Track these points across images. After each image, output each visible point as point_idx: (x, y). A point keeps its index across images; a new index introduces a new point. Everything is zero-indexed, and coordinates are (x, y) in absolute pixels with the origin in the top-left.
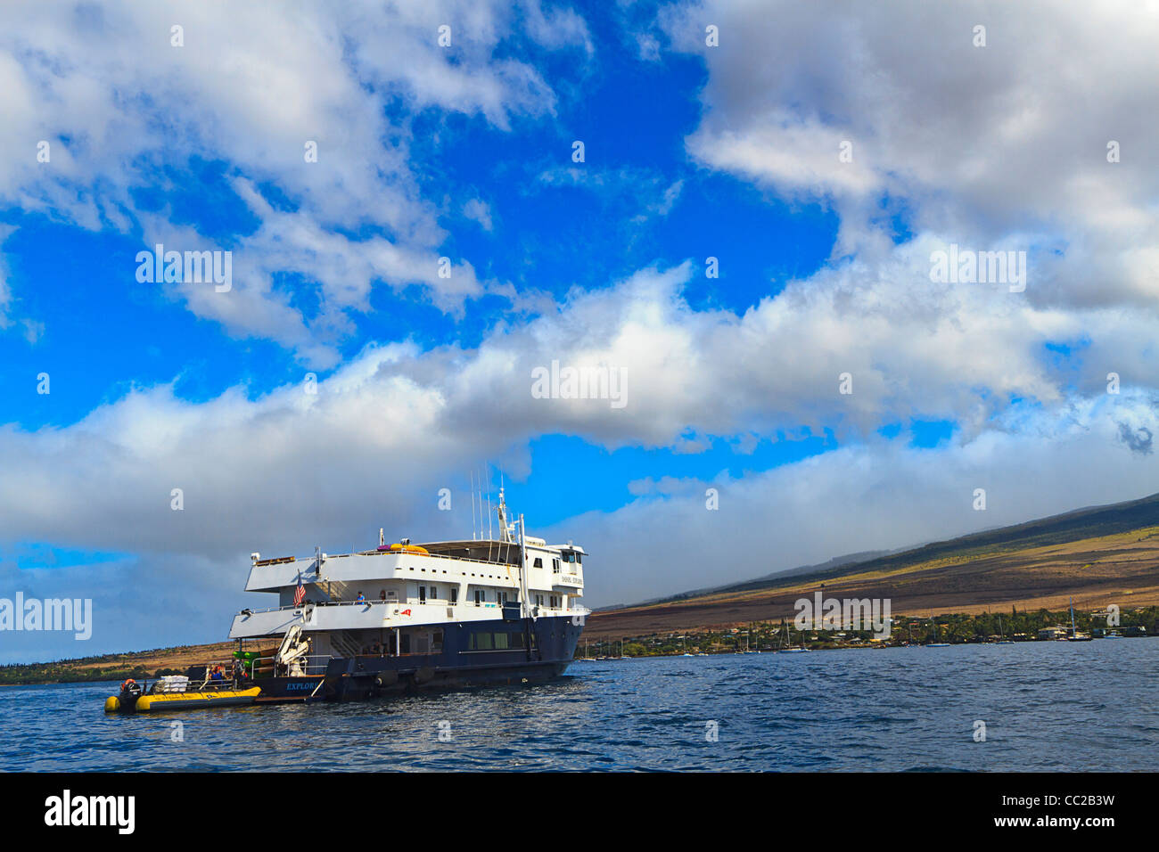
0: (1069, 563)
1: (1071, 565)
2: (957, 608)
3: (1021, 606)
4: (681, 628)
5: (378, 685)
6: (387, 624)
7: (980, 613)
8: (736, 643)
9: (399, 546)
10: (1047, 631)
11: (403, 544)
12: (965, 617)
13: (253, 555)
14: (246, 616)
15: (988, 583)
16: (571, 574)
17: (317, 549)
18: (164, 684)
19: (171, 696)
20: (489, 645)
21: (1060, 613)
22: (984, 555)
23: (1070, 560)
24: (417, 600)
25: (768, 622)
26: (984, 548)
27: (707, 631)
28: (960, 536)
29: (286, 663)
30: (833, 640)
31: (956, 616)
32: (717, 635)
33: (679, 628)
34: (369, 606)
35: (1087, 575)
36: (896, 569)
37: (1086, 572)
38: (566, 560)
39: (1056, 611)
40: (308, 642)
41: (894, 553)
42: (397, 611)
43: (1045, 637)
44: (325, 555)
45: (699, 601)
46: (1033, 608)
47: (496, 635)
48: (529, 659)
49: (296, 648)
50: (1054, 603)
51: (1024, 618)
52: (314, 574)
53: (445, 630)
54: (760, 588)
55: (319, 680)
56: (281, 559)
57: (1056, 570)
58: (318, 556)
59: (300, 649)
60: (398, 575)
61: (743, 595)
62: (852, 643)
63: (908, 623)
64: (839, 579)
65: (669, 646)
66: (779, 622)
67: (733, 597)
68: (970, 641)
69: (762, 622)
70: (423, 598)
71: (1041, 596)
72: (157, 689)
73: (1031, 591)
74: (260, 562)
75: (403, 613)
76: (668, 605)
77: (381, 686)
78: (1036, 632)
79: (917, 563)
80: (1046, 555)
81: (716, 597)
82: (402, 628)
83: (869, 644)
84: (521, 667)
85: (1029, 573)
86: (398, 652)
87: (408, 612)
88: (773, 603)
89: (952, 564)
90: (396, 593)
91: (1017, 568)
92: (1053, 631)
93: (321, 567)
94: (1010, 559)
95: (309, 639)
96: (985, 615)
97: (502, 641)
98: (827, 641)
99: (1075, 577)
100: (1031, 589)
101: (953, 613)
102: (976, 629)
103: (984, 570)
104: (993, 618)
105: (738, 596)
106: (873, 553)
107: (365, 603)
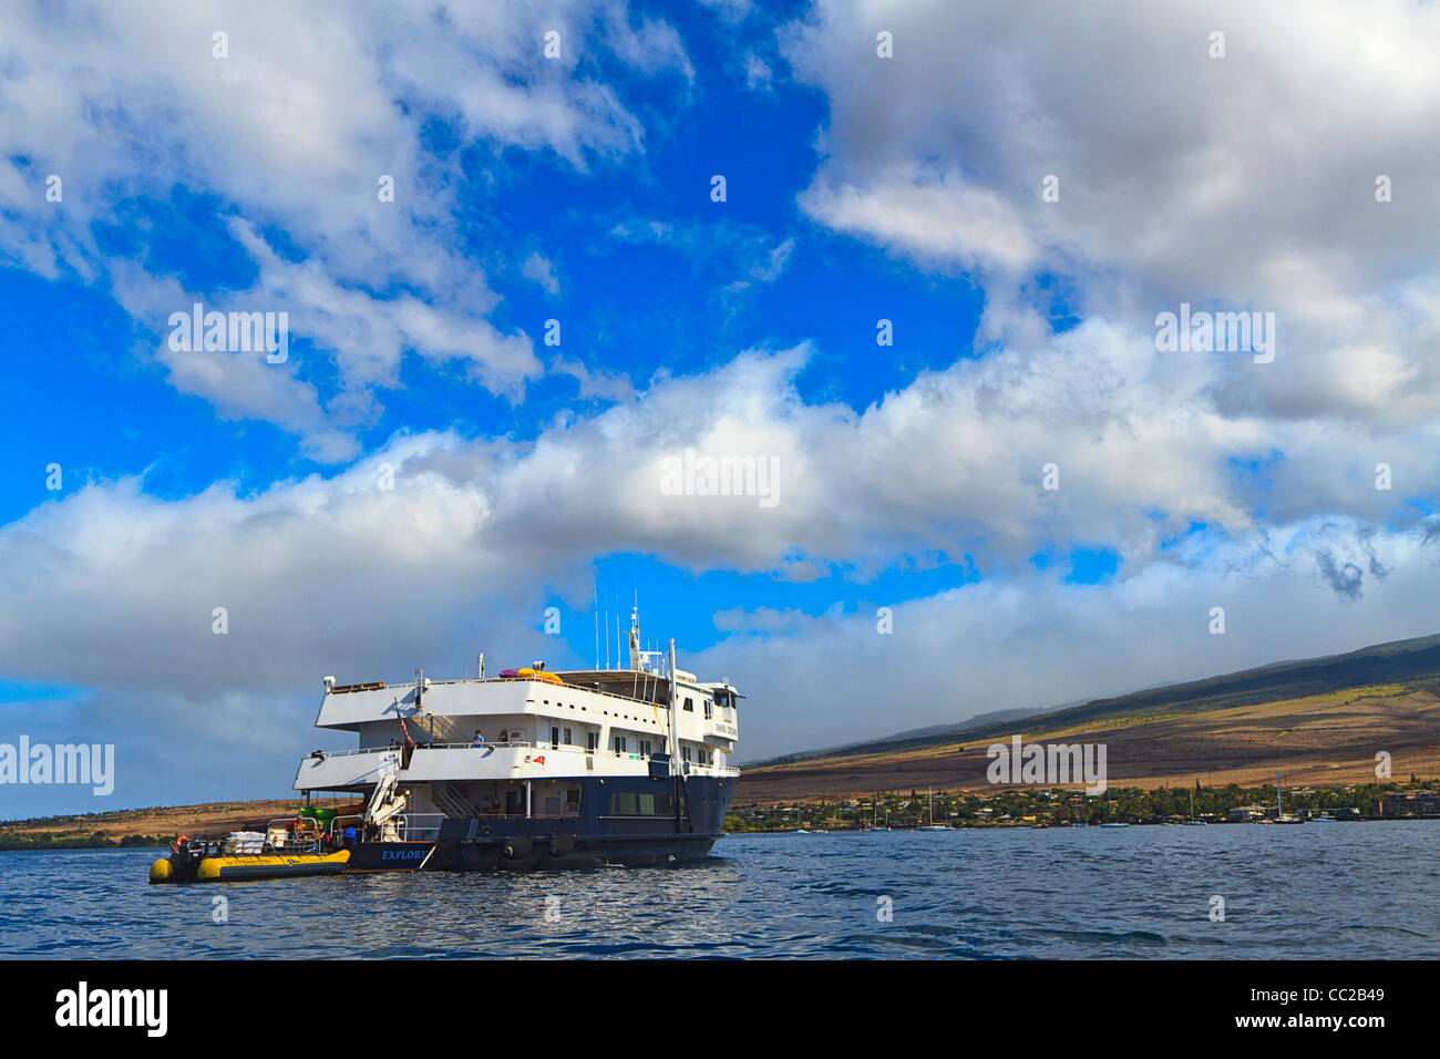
0: (1263, 729)
1: (1265, 732)
2: (1127, 780)
3: (1206, 780)
4: (787, 799)
5: (507, 856)
6: (516, 774)
7: (1156, 788)
8: (857, 819)
9: (531, 671)
10: (1241, 812)
11: (536, 668)
12: (1138, 793)
13: (326, 678)
14: (318, 759)
15: (1164, 751)
16: (723, 721)
17: (417, 673)
18: (236, 842)
19: (244, 859)
20: (633, 810)
21: (1252, 789)
22: (1162, 716)
23: (1264, 726)
24: (549, 745)
25: (895, 793)
26: (1159, 708)
27: (820, 802)
28: (1129, 693)
29: (378, 823)
30: (976, 817)
31: (1126, 790)
32: (833, 807)
33: (784, 798)
34: (492, 749)
35: (1283, 744)
36: (1051, 731)
37: (1280, 741)
38: (718, 703)
39: (1248, 787)
40: (406, 796)
41: (1050, 712)
42: (528, 757)
43: (1238, 819)
44: (428, 681)
45: (809, 766)
46: (1219, 783)
47: (642, 796)
48: (678, 831)
49: (390, 803)
50: (1246, 777)
51: (1212, 795)
52: (413, 705)
53: (583, 785)
54: (884, 751)
55: (429, 848)
56: (365, 685)
57: (1247, 737)
58: (419, 681)
59: (396, 805)
60: (529, 709)
61: (863, 758)
62: (1000, 821)
63: (1067, 798)
64: (982, 741)
65: (774, 820)
66: (909, 793)
67: (852, 760)
68: (1146, 822)
69: (888, 793)
70: (555, 742)
71: (1228, 769)
72: (228, 849)
73: (1216, 763)
74: (337, 688)
75: (536, 761)
76: (770, 769)
77: (512, 857)
78: (1227, 812)
79: (1077, 724)
80: (1234, 718)
81: (829, 760)
82: (534, 781)
83: (1021, 822)
84: (669, 840)
85: (1213, 741)
86: (529, 812)
87: (541, 760)
88: (900, 770)
89: (1120, 726)
90: (522, 734)
91: (1199, 735)
92: (1247, 811)
93: (423, 696)
94: (1189, 723)
95: (408, 793)
96: (1161, 790)
97: (648, 803)
98: (970, 818)
99: (1269, 747)
100: (1215, 759)
101: (1122, 787)
102: (1154, 807)
103: (1160, 734)
104: (1171, 793)
105: (858, 759)
106: (1023, 711)
107: (485, 746)
